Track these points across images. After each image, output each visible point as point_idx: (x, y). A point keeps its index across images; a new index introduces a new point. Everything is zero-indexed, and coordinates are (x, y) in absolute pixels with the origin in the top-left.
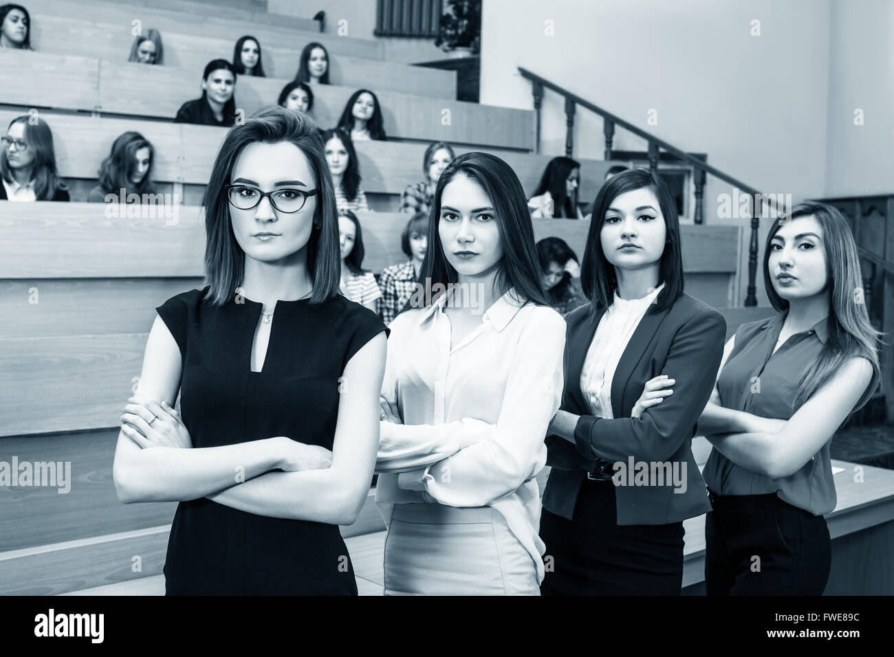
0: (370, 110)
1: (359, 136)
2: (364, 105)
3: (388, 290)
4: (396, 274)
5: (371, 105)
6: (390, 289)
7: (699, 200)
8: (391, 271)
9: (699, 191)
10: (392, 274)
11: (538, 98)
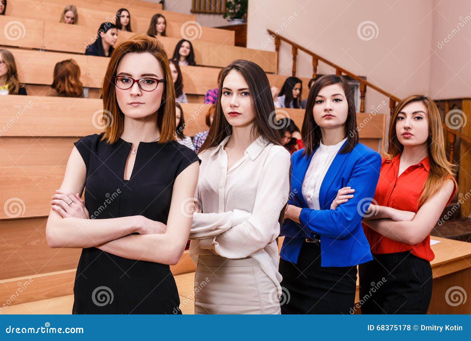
0: (188, 51)
1: (182, 64)
2: (185, 48)
3: (198, 145)
4: (202, 137)
5: (188, 48)
6: (199, 144)
7: (363, 100)
8: (200, 135)
9: (363, 95)
10: (200, 137)
11: (277, 46)
